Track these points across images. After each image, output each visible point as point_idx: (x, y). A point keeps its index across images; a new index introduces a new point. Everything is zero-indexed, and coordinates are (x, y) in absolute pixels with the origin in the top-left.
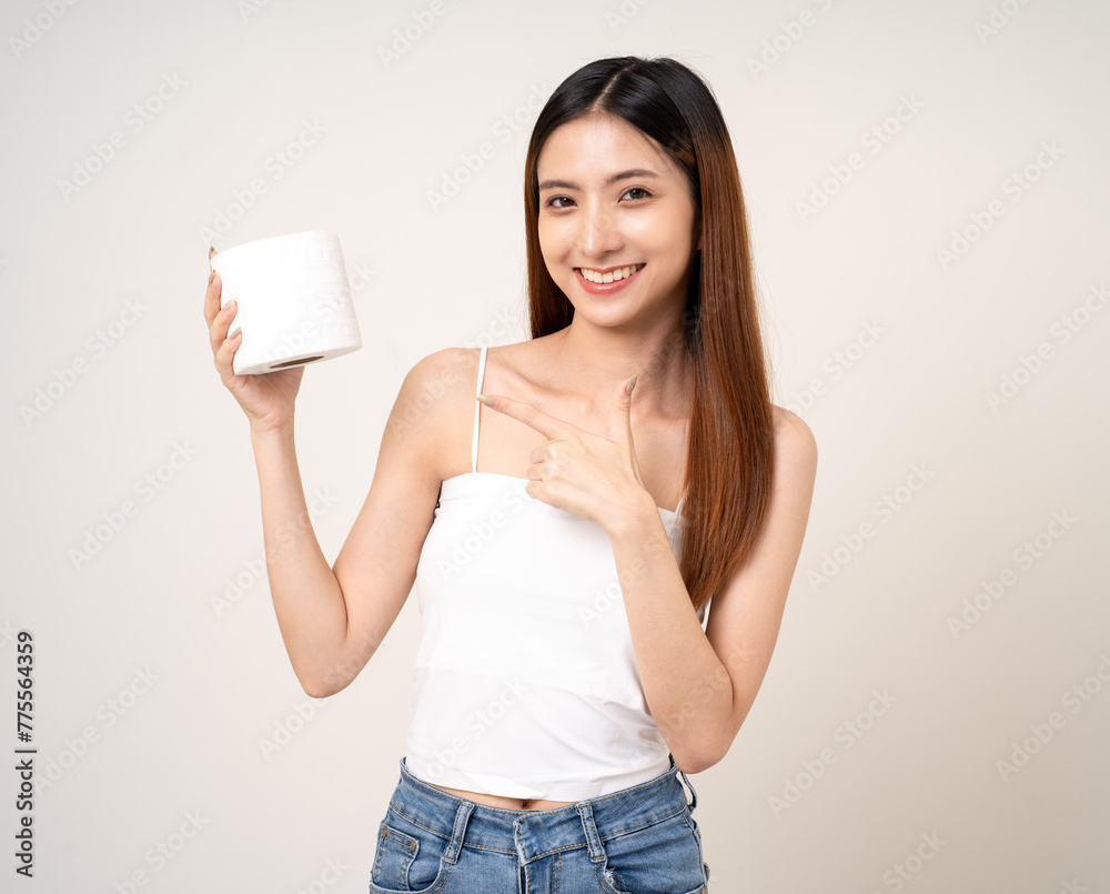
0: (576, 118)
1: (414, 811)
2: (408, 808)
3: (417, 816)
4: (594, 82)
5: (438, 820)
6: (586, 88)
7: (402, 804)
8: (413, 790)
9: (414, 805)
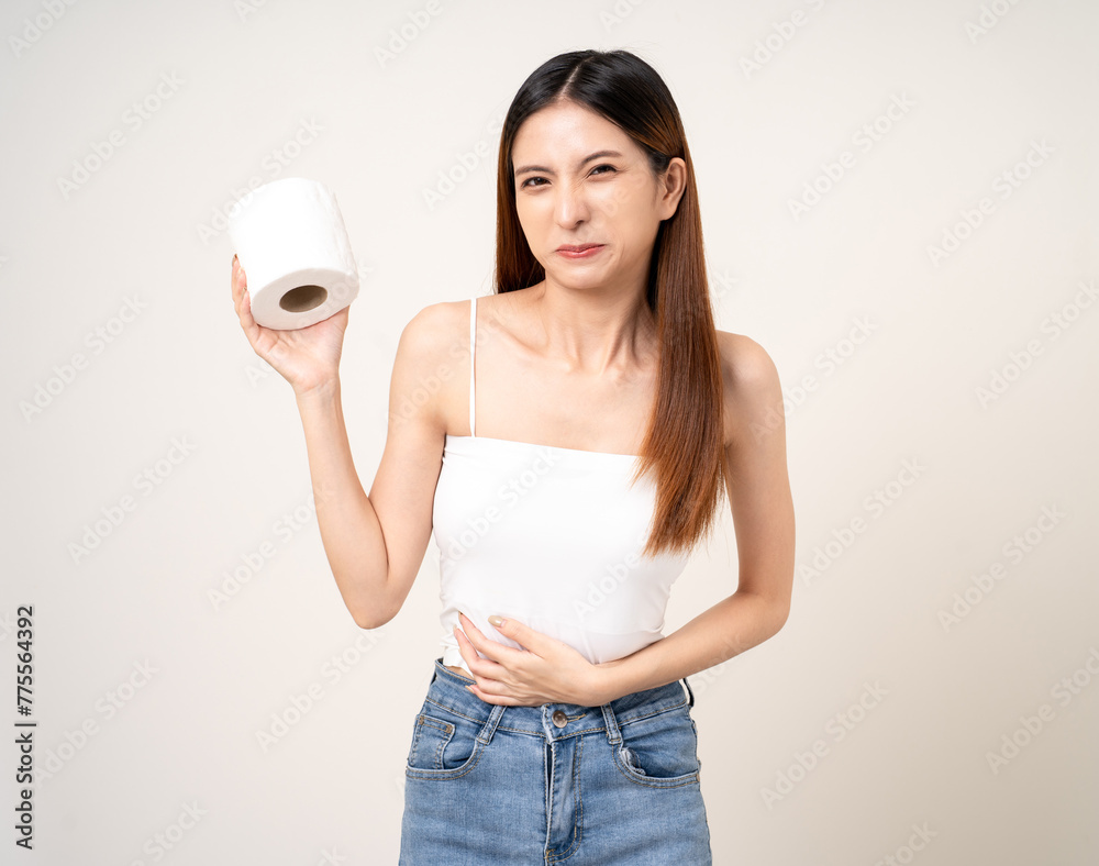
0: (545, 107)
1: (451, 701)
2: (445, 699)
3: (454, 705)
4: (559, 73)
5: (474, 708)
6: (552, 79)
7: (440, 696)
8: (451, 683)
9: (451, 696)
